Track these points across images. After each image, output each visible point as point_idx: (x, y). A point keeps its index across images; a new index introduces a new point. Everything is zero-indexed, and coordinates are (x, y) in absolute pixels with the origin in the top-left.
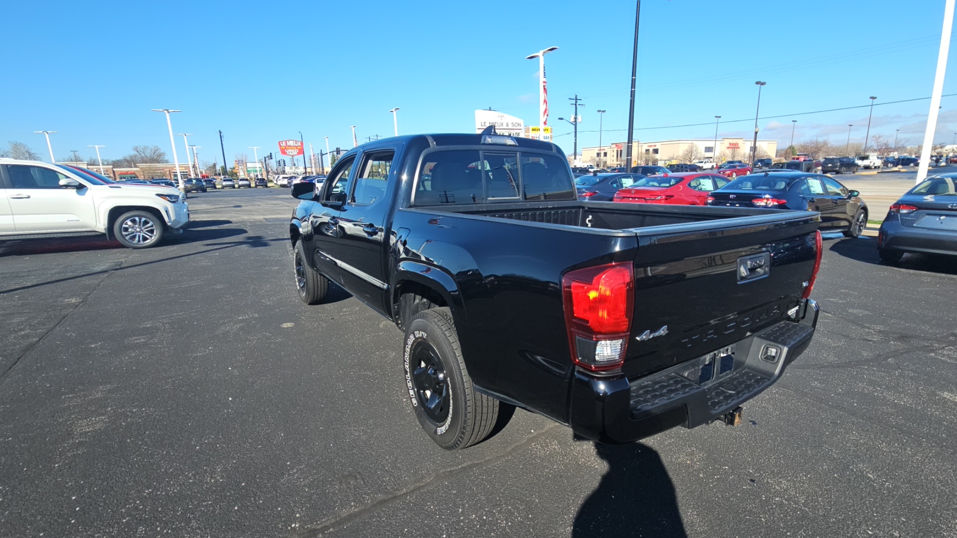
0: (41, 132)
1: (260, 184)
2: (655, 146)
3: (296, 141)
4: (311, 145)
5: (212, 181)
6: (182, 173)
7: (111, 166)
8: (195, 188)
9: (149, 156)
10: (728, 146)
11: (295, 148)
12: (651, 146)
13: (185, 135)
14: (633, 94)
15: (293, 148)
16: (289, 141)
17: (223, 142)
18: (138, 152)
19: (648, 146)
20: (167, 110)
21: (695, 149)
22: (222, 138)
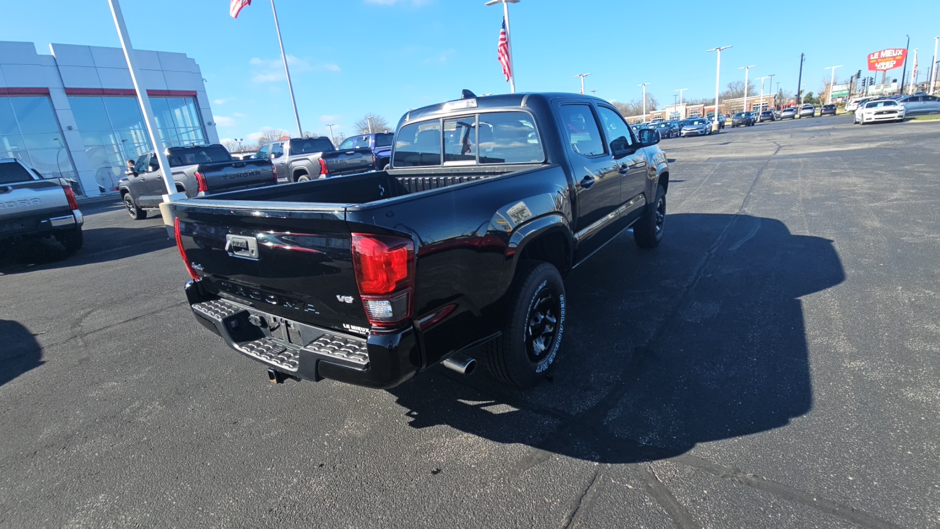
0: (641, 85)
1: (826, 112)
3: (895, 50)
4: (916, 52)
5: (771, 112)
6: (765, 105)
7: (703, 105)
8: (741, 122)
9: (739, 91)
11: (892, 59)
13: (748, 68)
15: (889, 59)
16: (884, 51)
17: (803, 66)
18: (731, 88)
20: (719, 48)
22: (803, 62)
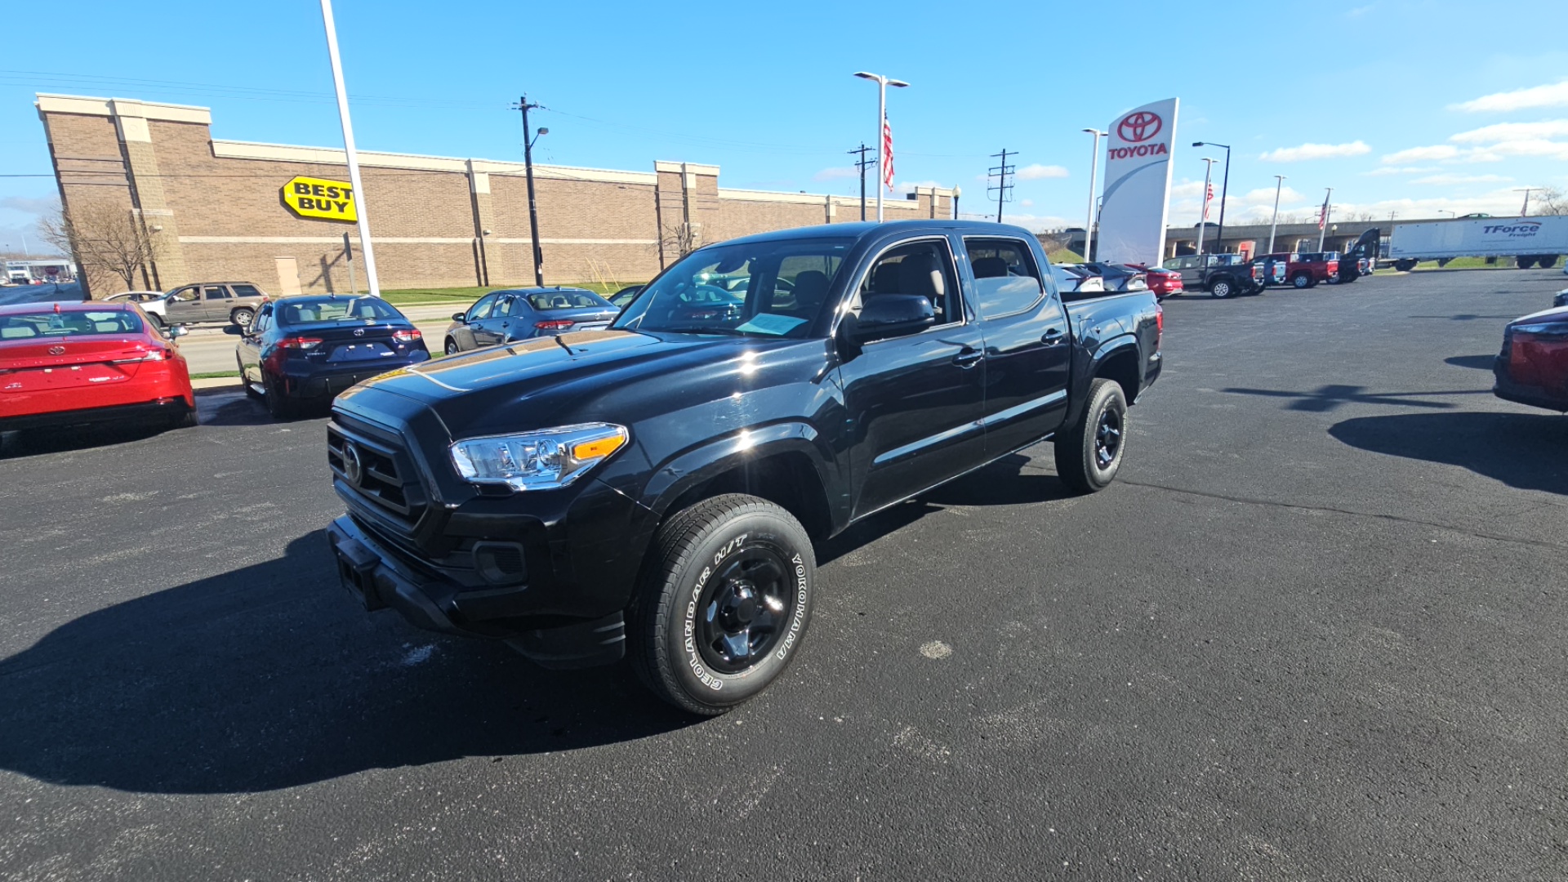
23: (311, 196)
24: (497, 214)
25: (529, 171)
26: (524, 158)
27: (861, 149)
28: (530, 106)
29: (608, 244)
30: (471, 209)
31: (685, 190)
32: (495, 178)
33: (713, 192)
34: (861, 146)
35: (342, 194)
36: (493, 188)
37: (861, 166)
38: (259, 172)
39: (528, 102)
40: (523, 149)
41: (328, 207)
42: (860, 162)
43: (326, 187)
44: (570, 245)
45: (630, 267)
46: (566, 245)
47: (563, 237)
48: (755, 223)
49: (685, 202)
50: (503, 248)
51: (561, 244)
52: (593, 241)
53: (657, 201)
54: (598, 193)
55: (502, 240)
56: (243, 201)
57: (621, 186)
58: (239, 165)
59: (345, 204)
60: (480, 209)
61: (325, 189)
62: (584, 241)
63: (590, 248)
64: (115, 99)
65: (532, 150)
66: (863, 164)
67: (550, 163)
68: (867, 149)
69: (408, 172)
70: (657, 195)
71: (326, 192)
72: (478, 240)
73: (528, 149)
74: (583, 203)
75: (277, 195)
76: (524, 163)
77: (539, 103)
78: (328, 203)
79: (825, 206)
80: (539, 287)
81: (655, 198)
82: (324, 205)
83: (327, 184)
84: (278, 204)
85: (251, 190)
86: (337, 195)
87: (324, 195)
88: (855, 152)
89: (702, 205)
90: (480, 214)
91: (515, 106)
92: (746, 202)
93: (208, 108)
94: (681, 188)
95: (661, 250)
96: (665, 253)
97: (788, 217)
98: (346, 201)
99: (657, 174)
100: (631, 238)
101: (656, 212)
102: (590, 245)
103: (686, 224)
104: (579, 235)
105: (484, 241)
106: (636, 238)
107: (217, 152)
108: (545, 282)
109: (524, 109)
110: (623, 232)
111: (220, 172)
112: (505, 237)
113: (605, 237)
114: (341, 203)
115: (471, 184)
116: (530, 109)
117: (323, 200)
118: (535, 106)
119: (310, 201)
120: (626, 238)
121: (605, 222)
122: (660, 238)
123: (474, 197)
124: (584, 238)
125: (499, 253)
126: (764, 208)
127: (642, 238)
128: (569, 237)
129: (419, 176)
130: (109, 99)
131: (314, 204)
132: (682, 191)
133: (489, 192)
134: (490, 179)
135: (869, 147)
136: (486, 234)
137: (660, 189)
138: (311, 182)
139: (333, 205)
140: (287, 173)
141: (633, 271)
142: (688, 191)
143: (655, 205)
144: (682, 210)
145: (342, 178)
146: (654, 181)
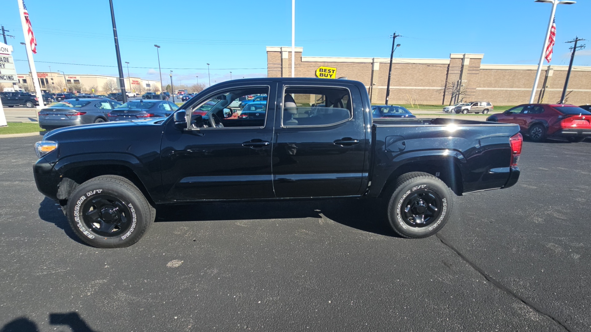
2: (75, 78)
10: (132, 82)
12: (71, 78)
14: (116, 41)
19: (68, 77)
21: (113, 83)
23: (324, 73)
24: (380, 78)
25: (391, 61)
26: (390, 56)
27: (575, 40)
28: (397, 36)
29: (421, 89)
30: (371, 76)
31: (463, 66)
32: (382, 64)
33: (477, 66)
34: (575, 38)
35: (332, 71)
36: (380, 68)
37: (573, 50)
38: (311, 66)
39: (396, 35)
40: (391, 52)
41: (327, 76)
42: (573, 46)
43: (328, 69)
44: (405, 89)
45: (429, 98)
46: (403, 89)
47: (403, 86)
48: (499, 80)
49: (462, 71)
50: (379, 90)
51: (401, 89)
52: (415, 88)
53: (448, 71)
54: (421, 68)
55: (379, 87)
56: (306, 74)
57: (428, 65)
58: (307, 64)
59: (332, 75)
60: (374, 76)
61: (327, 70)
62: (411, 88)
63: (413, 90)
64: (282, 47)
65: (394, 53)
66: (575, 48)
67: (400, 58)
68: (579, 40)
69: (353, 63)
70: (448, 69)
71: (328, 71)
72: (371, 87)
73: (392, 52)
74: (414, 72)
75: (314, 72)
76: (390, 58)
77: (400, 35)
78: (327, 74)
79: (546, 71)
80: (386, 105)
81: (447, 70)
82: (326, 75)
83: (328, 68)
84: (314, 75)
85: (309, 71)
86: (330, 72)
87: (326, 72)
88: (571, 42)
89: (471, 72)
90: (373, 77)
91: (391, 37)
92: (495, 70)
93: (303, 47)
94: (461, 65)
95: (444, 92)
96: (446, 93)
97: (519, 77)
98: (333, 74)
99: (450, 59)
100: (432, 87)
101: (446, 75)
102: (413, 89)
103: (460, 81)
104: (410, 85)
105: (373, 87)
106: (434, 87)
107: (302, 60)
108: (389, 103)
109: (394, 38)
110: (429, 84)
111: (302, 66)
112: (381, 86)
113: (420, 86)
114: (331, 75)
115: (373, 67)
116: (397, 37)
117: (326, 74)
118: (398, 36)
119: (323, 74)
120: (430, 87)
121: (422, 80)
122: (446, 86)
123: (373, 71)
124: (412, 86)
125: (377, 92)
126: (506, 73)
127: (437, 87)
128: (405, 86)
129: (356, 65)
130: (281, 47)
131: (324, 75)
132: (461, 66)
133: (378, 69)
134: (380, 64)
135: (581, 38)
136: (374, 85)
137: (450, 66)
138: (324, 68)
139: (329, 75)
140: (318, 66)
141: (430, 100)
142: (464, 66)
143: (446, 73)
144: (459, 75)
145: (333, 66)
146: (448, 62)
